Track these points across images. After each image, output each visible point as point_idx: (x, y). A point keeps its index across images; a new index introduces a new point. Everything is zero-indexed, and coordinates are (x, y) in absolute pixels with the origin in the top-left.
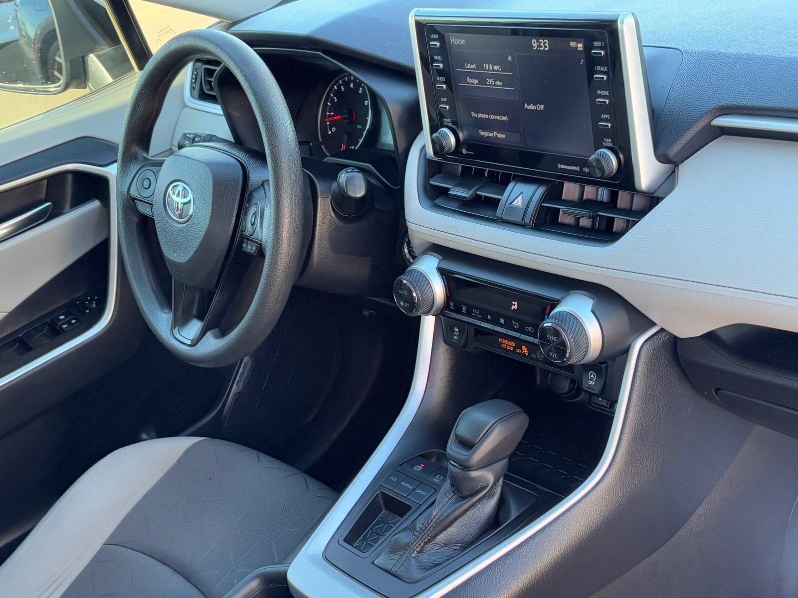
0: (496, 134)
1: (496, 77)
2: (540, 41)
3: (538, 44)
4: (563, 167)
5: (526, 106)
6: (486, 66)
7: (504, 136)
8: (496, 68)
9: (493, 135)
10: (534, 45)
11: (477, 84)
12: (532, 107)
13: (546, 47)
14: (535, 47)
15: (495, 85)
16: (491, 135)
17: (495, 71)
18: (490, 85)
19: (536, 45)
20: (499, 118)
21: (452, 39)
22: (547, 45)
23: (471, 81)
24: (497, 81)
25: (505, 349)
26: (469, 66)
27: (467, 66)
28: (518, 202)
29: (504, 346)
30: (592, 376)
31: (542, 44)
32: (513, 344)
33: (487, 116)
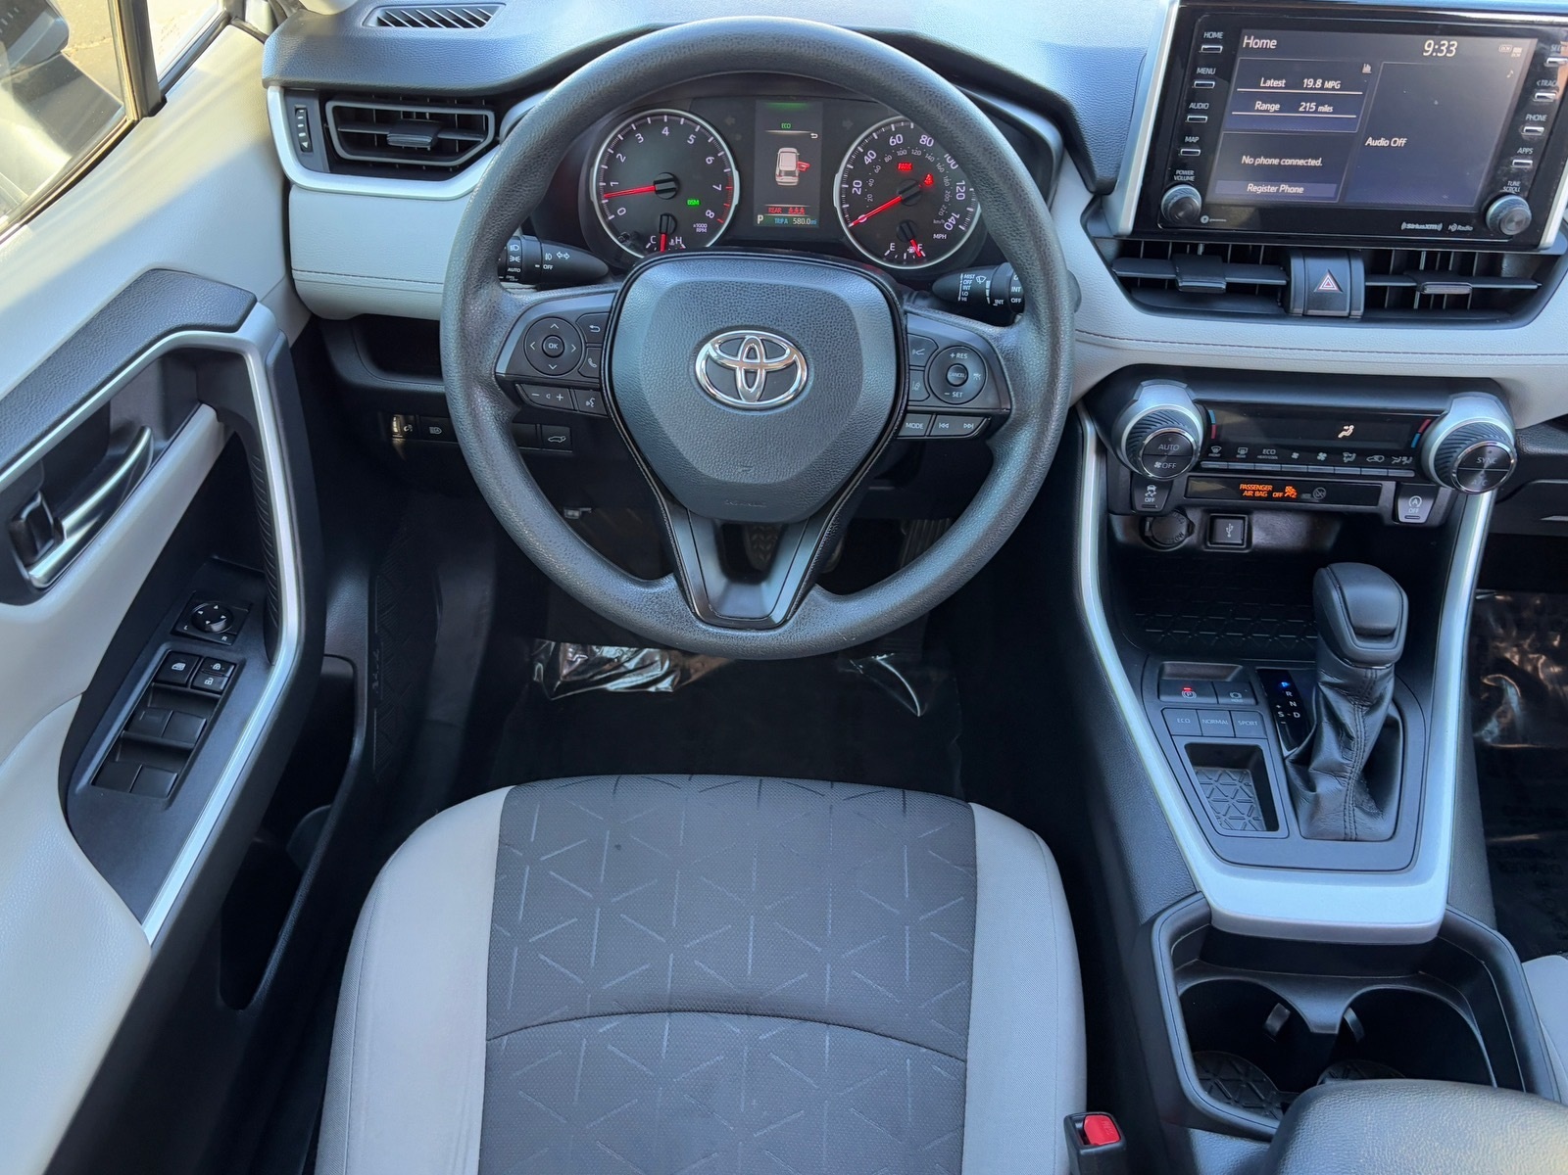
0: (1285, 188)
1: (1321, 100)
2: (1442, 42)
3: (1437, 47)
4: (1411, 226)
5: (1370, 141)
6: (1309, 82)
7: (1300, 190)
8: (1329, 84)
9: (1278, 190)
10: (1426, 48)
11: (1275, 111)
12: (1383, 142)
13: (1449, 51)
14: (1427, 51)
15: (1316, 112)
16: (1273, 189)
17: (1327, 89)
18: (1305, 112)
19: (1431, 49)
20: (1301, 162)
21: (1249, 38)
22: (1453, 48)
23: (1265, 107)
24: (1323, 105)
25: (1253, 498)
26: (1270, 83)
27: (1264, 83)
28: (1328, 284)
29: (1250, 493)
30: (1416, 501)
31: (1443, 48)
32: (1270, 487)
33: (1276, 161)
